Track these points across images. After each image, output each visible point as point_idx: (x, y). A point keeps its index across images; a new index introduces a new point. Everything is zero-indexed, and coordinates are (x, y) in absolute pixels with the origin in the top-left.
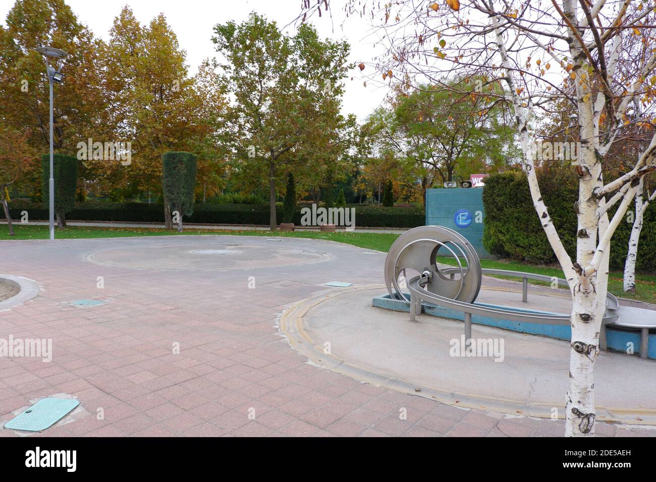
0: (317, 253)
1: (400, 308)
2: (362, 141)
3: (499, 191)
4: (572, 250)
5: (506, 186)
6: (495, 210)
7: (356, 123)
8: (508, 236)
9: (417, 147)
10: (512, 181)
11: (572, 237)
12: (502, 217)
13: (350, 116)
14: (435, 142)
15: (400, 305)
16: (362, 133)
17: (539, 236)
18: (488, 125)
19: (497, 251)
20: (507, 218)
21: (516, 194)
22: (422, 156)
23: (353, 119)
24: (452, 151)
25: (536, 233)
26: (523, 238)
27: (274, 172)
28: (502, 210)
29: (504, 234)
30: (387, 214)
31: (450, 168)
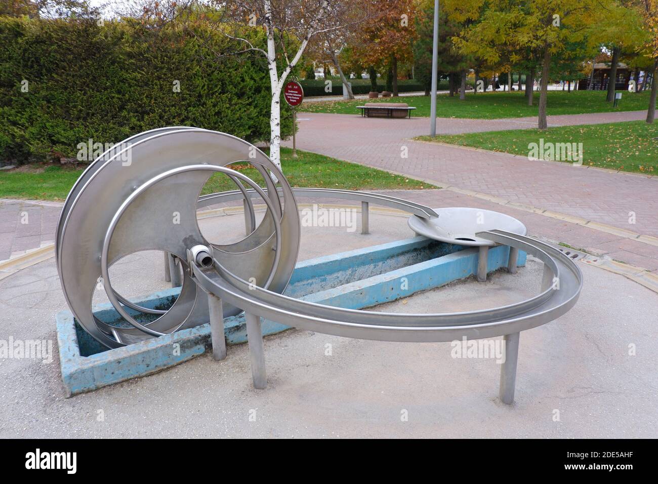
8: (33, 130)
10: (21, 35)
17: (90, 123)
21: (37, 59)
25: (85, 120)
29: (23, 126)
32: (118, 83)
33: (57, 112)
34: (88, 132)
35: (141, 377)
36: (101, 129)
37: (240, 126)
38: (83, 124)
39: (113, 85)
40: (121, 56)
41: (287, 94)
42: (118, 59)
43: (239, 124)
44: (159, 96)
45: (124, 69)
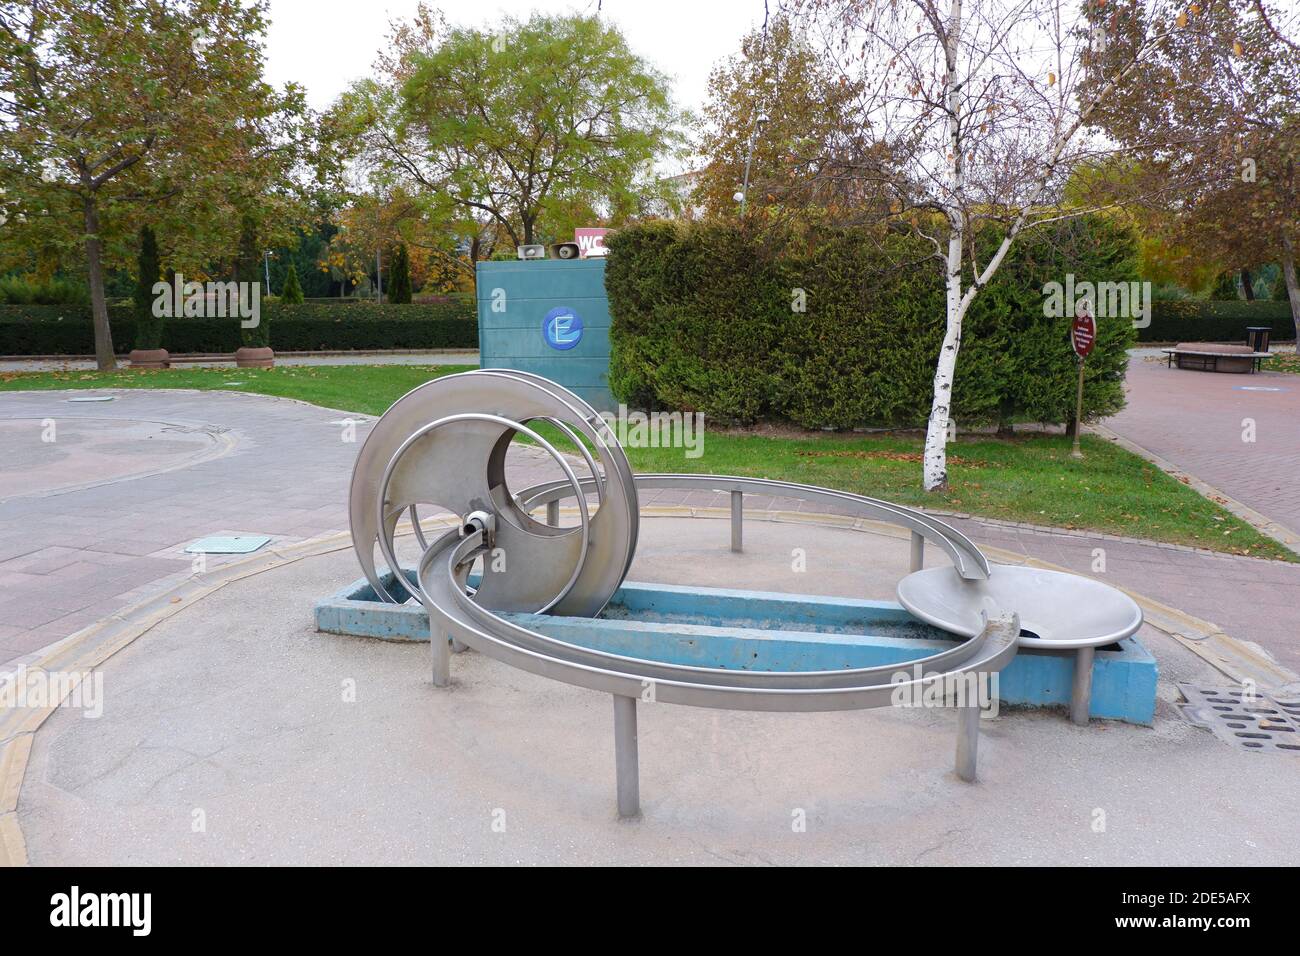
0: (203, 430)
1: (405, 631)
2: (324, 150)
3: (642, 264)
4: (799, 395)
5: (657, 252)
6: (634, 308)
7: (305, 105)
8: (664, 369)
9: (457, 172)
10: (670, 241)
11: (798, 365)
12: (649, 324)
13: (290, 88)
14: (495, 163)
15: (403, 621)
16: (323, 131)
17: (730, 365)
18: (602, 129)
19: (640, 402)
20: (662, 326)
21: (680, 273)
22: (467, 192)
23: (298, 95)
24: (531, 183)
25: (725, 359)
26: (697, 372)
27: (95, 222)
28: (649, 309)
29: (655, 363)
30: (397, 321)
31: (528, 219)
32: (774, 308)
33: (693, 346)
34: (726, 377)
35: (381, 640)
36: (742, 374)
37: (976, 387)
38: (721, 365)
39: (766, 309)
40: (782, 268)
41: (1076, 333)
42: (777, 272)
43: (973, 384)
44: (833, 329)
45: (786, 286)
